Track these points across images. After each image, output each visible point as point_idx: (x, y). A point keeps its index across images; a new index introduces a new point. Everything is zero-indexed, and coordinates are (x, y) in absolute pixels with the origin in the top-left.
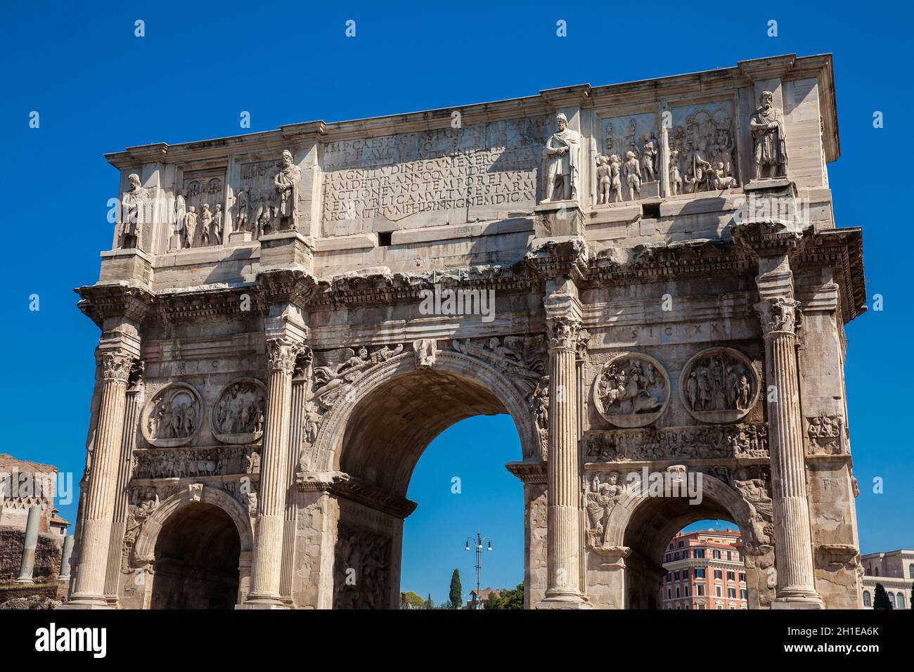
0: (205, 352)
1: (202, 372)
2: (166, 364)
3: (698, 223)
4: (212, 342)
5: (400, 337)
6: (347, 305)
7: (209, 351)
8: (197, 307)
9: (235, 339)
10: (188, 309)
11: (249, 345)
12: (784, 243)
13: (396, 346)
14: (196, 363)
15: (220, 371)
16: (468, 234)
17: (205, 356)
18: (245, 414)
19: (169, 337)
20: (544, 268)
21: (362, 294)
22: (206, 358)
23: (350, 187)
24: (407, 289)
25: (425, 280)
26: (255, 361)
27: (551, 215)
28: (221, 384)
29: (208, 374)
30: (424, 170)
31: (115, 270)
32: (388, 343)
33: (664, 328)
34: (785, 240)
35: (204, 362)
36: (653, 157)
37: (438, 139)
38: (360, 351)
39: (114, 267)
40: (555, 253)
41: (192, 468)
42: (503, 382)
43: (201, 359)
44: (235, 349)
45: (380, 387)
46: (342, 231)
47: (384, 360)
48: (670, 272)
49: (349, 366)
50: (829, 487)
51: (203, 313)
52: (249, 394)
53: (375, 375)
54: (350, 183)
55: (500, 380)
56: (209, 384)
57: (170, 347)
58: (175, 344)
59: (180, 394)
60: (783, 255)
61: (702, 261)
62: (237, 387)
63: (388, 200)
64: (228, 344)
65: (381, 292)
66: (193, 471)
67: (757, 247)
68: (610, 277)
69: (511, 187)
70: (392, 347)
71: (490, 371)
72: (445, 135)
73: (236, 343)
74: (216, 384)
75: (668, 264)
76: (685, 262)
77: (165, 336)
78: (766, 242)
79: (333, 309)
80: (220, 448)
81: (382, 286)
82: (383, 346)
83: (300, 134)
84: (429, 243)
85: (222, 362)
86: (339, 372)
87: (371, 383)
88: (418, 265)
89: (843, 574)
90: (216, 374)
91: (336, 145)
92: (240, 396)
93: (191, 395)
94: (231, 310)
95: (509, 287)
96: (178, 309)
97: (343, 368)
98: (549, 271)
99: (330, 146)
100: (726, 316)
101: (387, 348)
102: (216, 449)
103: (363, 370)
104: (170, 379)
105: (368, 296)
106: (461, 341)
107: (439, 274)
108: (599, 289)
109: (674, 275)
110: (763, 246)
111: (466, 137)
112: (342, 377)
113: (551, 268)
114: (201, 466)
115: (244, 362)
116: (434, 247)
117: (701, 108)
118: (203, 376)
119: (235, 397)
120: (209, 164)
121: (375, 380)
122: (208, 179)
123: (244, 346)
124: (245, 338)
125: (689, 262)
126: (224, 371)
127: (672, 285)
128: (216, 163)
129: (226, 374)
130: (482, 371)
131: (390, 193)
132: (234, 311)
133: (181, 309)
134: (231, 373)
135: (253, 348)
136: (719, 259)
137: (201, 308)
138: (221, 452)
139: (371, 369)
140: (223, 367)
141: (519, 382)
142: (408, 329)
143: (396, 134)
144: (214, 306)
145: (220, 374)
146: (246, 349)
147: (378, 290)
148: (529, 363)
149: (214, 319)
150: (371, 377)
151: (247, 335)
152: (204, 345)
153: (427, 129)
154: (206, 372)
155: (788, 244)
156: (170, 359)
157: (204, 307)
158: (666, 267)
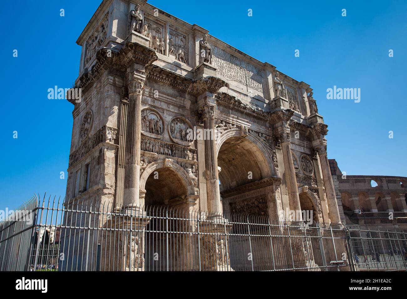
0: (164, 99)
1: (163, 107)
2: (146, 97)
4: (168, 96)
5: (235, 122)
6: (218, 103)
7: (166, 99)
8: (164, 78)
9: (178, 99)
10: (159, 77)
11: (183, 104)
13: (234, 125)
14: (160, 102)
15: (171, 110)
17: (164, 101)
22: (164, 102)
24: (239, 106)
26: (185, 111)
28: (171, 116)
29: (165, 109)
30: (234, 68)
35: (163, 103)
38: (223, 122)
41: (162, 151)
43: (162, 101)
44: (177, 103)
47: (231, 129)
51: (164, 81)
52: (182, 124)
53: (228, 133)
56: (165, 114)
57: (149, 90)
58: (151, 89)
59: (152, 113)
62: (178, 119)
64: (175, 99)
71: (261, 144)
73: (178, 100)
74: (169, 115)
80: (174, 145)
82: (230, 123)
85: (171, 107)
86: (217, 128)
87: (228, 136)
90: (169, 111)
92: (179, 124)
93: (158, 116)
94: (177, 85)
96: (155, 74)
97: (218, 126)
102: (173, 145)
103: (224, 129)
104: (147, 105)
105: (226, 103)
106: (252, 131)
107: (248, 105)
111: (243, 64)
114: (166, 151)
115: (181, 110)
116: (241, 95)
118: (163, 109)
119: (177, 124)
120: (157, 20)
123: (181, 103)
124: (182, 100)
126: (173, 110)
129: (173, 112)
131: (224, 69)
132: (177, 86)
133: (156, 76)
134: (175, 113)
135: (185, 105)
137: (165, 79)
138: (174, 147)
139: (228, 130)
140: (172, 109)
142: (238, 120)
143: (224, 50)
144: (171, 81)
145: (170, 111)
146: (182, 104)
147: (231, 102)
149: (167, 86)
152: (164, 96)
154: (165, 108)
156: (148, 95)
157: (167, 79)
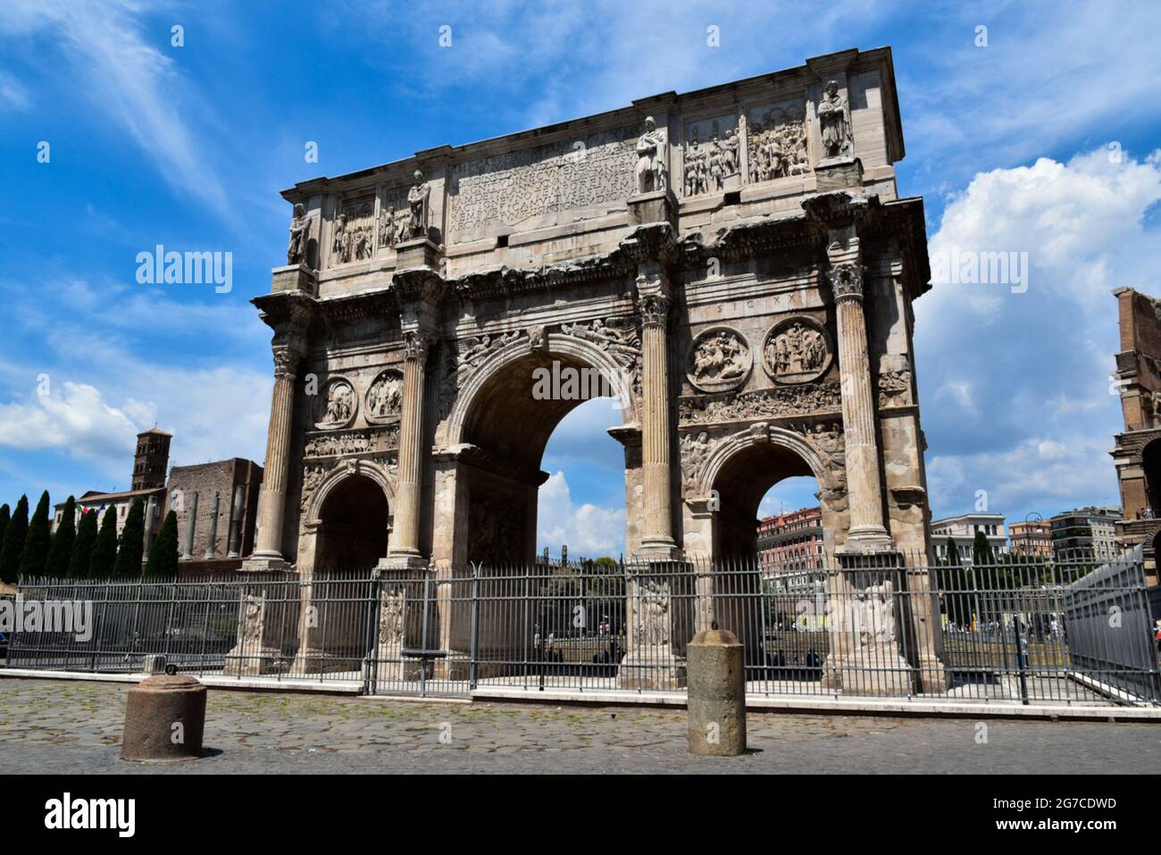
1: (356, 366)
2: (329, 360)
3: (775, 206)
4: (364, 339)
5: (517, 325)
6: (473, 300)
7: (361, 347)
8: (351, 311)
9: (382, 336)
10: (344, 314)
11: (393, 340)
12: (852, 213)
13: (513, 332)
14: (351, 358)
15: (371, 364)
16: (574, 231)
17: (359, 352)
18: (390, 399)
19: (330, 338)
20: (635, 252)
21: (483, 289)
22: (359, 354)
23: (473, 200)
24: (521, 282)
25: (536, 273)
26: (398, 354)
27: (642, 205)
28: (371, 374)
30: (536, 180)
31: (283, 284)
32: (507, 330)
33: (746, 302)
34: (852, 210)
35: (358, 357)
36: (734, 152)
37: (546, 153)
38: (483, 339)
39: (282, 280)
40: (644, 238)
41: (349, 445)
42: (606, 359)
43: (355, 355)
44: (381, 345)
45: (501, 370)
46: (469, 239)
47: (503, 345)
48: (751, 251)
49: (474, 353)
50: (897, 436)
51: (356, 316)
52: (394, 381)
53: (496, 359)
54: (474, 197)
55: (603, 356)
56: (362, 375)
57: (332, 346)
58: (335, 343)
59: (340, 385)
60: (850, 225)
61: (779, 239)
62: (384, 376)
63: (505, 208)
64: (377, 340)
65: (500, 286)
66: (350, 449)
67: (826, 218)
68: (697, 259)
69: (609, 188)
70: (510, 334)
72: (554, 149)
73: (383, 339)
74: (368, 375)
75: (748, 243)
76: (764, 241)
77: (327, 337)
78: (836, 213)
79: (460, 304)
80: (371, 428)
81: (501, 282)
82: (503, 334)
83: (432, 158)
84: (540, 242)
85: (372, 356)
86: (467, 358)
87: (493, 366)
88: (531, 262)
89: (910, 514)
90: (368, 366)
91: (462, 166)
92: (387, 384)
93: (348, 385)
95: (609, 274)
97: (470, 355)
98: (640, 255)
99: (457, 168)
100: (802, 287)
101: (505, 335)
102: (369, 430)
103: (486, 355)
104: (332, 373)
105: (489, 292)
106: (570, 325)
107: (547, 267)
108: (689, 271)
109: (755, 254)
110: (832, 217)
112: (468, 363)
113: (642, 252)
114: (356, 444)
115: (390, 354)
116: (545, 244)
117: (775, 106)
118: (357, 369)
119: (382, 385)
120: (361, 192)
121: (497, 363)
122: (361, 205)
123: (389, 341)
125: (767, 240)
126: (375, 363)
127: (753, 263)
128: (367, 191)
129: (376, 366)
130: (586, 349)
131: (507, 202)
133: (338, 314)
134: (380, 365)
135: (396, 342)
136: (794, 236)
137: (354, 311)
138: (372, 432)
139: (493, 354)
140: (374, 360)
141: (619, 356)
142: (523, 317)
143: (512, 152)
144: (364, 309)
145: (371, 366)
146: (391, 343)
147: (497, 286)
148: (628, 340)
149: (365, 320)
150: (493, 361)
151: (391, 332)
152: (358, 343)
153: (537, 145)
154: (360, 366)
155: (855, 213)
156: (332, 356)
157: (356, 310)
158: (747, 246)
